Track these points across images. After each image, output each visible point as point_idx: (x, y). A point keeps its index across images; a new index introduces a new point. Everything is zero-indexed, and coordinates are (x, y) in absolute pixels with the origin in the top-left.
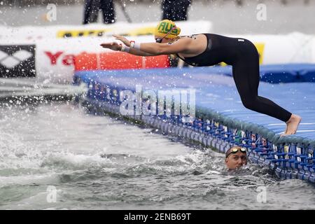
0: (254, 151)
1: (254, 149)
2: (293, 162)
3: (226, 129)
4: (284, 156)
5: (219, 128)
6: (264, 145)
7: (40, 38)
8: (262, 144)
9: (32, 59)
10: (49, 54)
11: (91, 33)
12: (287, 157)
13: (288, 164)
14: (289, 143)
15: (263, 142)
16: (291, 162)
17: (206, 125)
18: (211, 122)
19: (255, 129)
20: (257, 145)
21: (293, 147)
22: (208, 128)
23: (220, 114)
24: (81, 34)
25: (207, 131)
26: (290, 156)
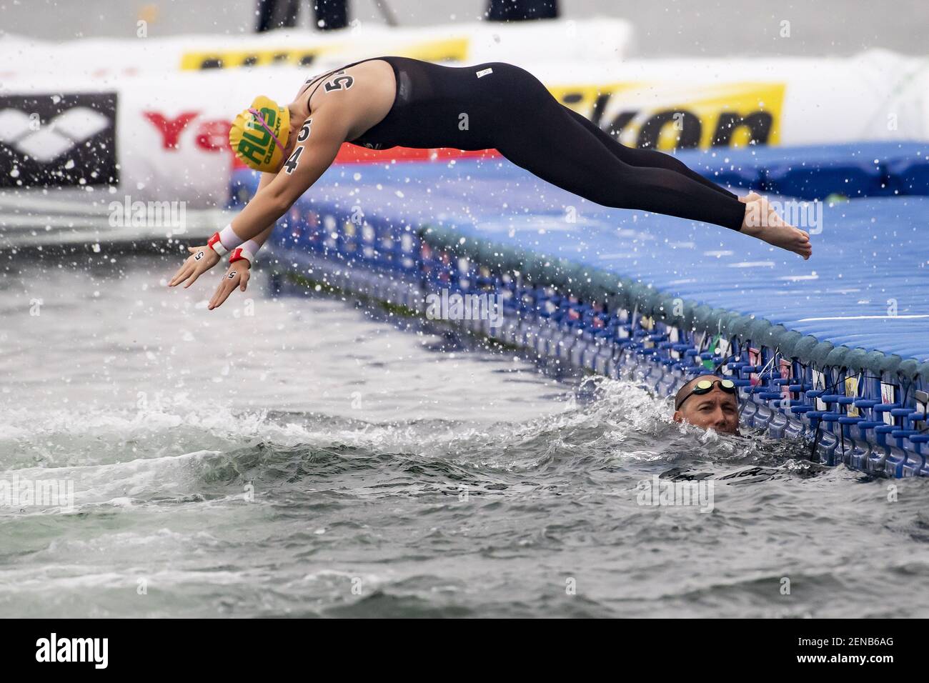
0: (756, 397)
1: (756, 392)
2: (871, 427)
3: (673, 333)
4: (844, 405)
5: (655, 331)
6: (785, 377)
7: (131, 72)
8: (780, 376)
9: (109, 134)
10: (157, 119)
11: (279, 58)
12: (852, 413)
13: (855, 431)
14: (860, 370)
15: (783, 370)
16: (864, 428)
17: (618, 324)
18: (630, 316)
19: (761, 333)
20: (764, 380)
21: (870, 382)
22: (623, 334)
23: (657, 292)
24: (250, 61)
25: (620, 342)
26: (861, 408)
